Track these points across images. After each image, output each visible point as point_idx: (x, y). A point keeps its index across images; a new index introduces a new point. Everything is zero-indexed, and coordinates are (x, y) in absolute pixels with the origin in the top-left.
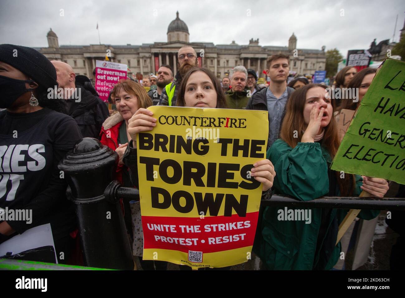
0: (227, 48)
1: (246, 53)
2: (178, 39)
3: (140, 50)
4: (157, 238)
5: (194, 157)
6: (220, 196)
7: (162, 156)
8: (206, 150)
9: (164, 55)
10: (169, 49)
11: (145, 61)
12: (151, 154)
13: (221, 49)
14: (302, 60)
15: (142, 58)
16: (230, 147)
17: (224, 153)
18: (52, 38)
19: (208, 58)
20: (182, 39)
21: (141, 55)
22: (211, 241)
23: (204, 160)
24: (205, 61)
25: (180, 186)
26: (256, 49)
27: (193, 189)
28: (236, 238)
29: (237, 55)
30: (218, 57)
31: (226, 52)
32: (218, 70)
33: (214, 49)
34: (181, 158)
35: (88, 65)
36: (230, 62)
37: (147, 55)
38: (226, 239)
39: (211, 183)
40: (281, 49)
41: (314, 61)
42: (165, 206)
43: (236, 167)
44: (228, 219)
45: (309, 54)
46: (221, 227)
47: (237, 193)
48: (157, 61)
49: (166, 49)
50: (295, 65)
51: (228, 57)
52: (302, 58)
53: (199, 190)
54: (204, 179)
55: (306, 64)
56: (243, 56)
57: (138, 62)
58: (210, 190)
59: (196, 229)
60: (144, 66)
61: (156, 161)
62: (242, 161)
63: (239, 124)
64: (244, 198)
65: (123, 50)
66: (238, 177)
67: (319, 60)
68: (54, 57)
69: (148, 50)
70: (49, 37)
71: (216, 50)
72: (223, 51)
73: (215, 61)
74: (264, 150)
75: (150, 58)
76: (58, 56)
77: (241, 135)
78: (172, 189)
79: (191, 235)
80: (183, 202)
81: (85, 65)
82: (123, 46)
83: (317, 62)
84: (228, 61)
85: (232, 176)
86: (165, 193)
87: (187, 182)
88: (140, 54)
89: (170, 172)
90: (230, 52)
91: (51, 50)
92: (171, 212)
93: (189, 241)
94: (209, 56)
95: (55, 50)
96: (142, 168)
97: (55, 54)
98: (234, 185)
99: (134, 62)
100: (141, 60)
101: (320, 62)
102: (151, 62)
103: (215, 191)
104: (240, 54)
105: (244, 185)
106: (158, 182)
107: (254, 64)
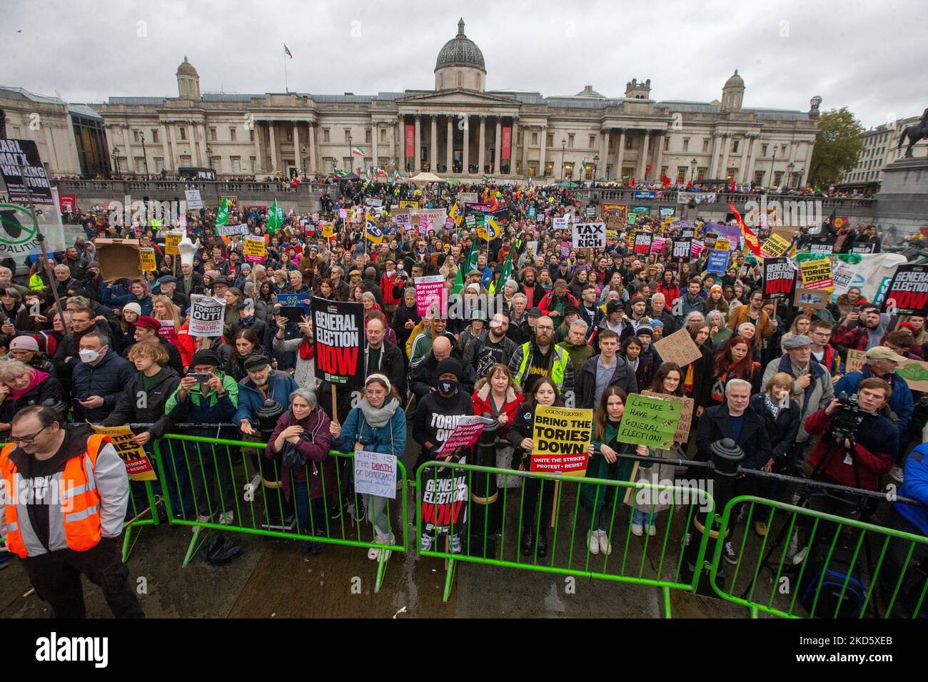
0: (572, 104)
1: (618, 119)
2: (460, 84)
3: (374, 107)
4: (538, 466)
5: (560, 428)
6: (571, 445)
7: (546, 426)
8: (566, 425)
9: (426, 120)
10: (438, 108)
11: (383, 131)
12: (541, 425)
13: (558, 108)
14: (753, 138)
15: (378, 124)
16: (576, 424)
17: (574, 426)
18: (188, 77)
19: (527, 128)
20: (469, 84)
21: (376, 118)
22: (566, 466)
23: (565, 429)
24: (519, 134)
25: (553, 440)
26: (642, 108)
27: (559, 441)
28: (578, 465)
29: (594, 121)
30: (550, 127)
31: (570, 115)
32: (547, 156)
33: (540, 108)
34: (555, 428)
35: (260, 139)
36: (576, 137)
37: (389, 119)
38: (573, 465)
39: (567, 439)
40: (704, 109)
41: (786, 138)
42: (545, 449)
43: (579, 432)
44: (575, 455)
45: (775, 122)
46: (571, 459)
47: (579, 443)
48: (410, 133)
49: (431, 108)
50: (735, 150)
51: (572, 127)
52: (756, 131)
53: (562, 442)
54: (565, 437)
55: (765, 147)
56: (609, 124)
57: (368, 132)
58: (567, 442)
59: (559, 460)
60: (380, 142)
61: (543, 428)
62: (581, 429)
63: (581, 415)
64: (582, 446)
65: (336, 107)
66: (579, 436)
67: (798, 137)
68: (191, 120)
69: (391, 107)
70: (182, 77)
71: (546, 109)
72: (563, 112)
73: (543, 136)
74: (591, 425)
75: (396, 125)
76: (199, 118)
77: (581, 419)
78: (549, 441)
79: (557, 463)
80: (554, 447)
81: (252, 139)
82: (336, 97)
83: (793, 143)
84: (572, 136)
85: (576, 436)
86: (546, 443)
87: (557, 438)
88: (373, 116)
89: (549, 433)
90: (578, 114)
91: (185, 104)
92: (548, 452)
93: (555, 467)
94: (529, 124)
95: (192, 104)
96: (536, 431)
97: (191, 112)
98: (578, 440)
99: (358, 134)
100: (374, 129)
101: (798, 143)
102: (396, 135)
103: (569, 442)
104: (601, 121)
105: (582, 440)
106: (543, 438)
107: (635, 144)
